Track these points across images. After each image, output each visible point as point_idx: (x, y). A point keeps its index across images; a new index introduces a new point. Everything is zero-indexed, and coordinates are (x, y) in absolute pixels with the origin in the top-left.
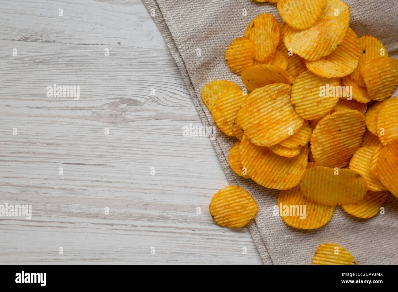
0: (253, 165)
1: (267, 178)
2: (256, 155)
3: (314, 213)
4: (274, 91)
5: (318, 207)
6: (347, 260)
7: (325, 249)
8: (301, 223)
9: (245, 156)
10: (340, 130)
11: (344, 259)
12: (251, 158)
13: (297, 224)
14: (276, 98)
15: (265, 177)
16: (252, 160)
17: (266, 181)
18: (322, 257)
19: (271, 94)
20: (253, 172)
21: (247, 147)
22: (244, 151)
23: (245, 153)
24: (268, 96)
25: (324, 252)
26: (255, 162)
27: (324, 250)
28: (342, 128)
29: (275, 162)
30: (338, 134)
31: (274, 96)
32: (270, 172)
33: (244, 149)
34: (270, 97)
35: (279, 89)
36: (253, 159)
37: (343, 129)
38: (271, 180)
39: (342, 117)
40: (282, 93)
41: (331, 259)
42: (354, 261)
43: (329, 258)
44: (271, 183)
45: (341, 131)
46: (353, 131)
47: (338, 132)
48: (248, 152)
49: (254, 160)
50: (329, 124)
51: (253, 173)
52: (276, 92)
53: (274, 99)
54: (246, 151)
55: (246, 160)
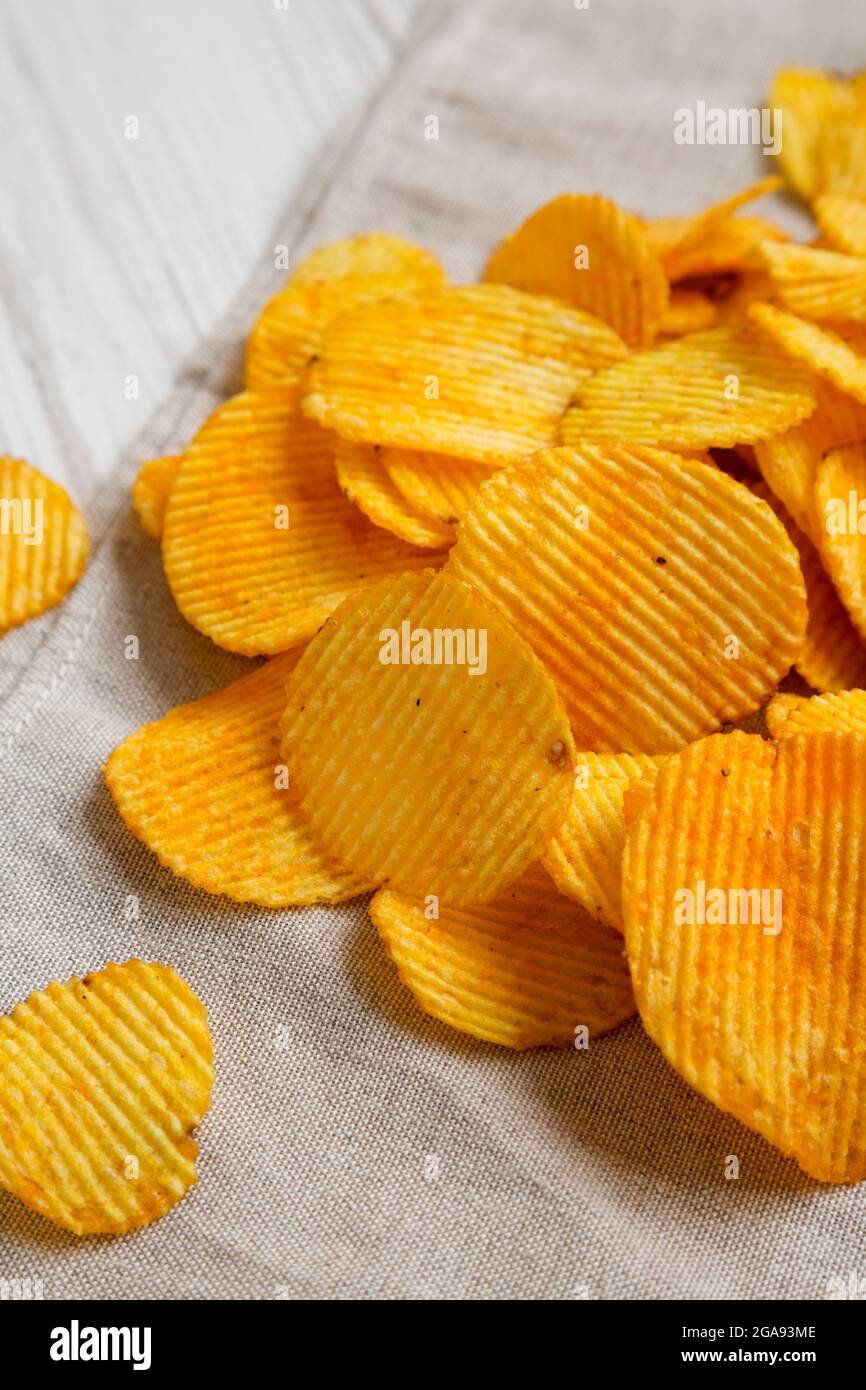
0: (224, 490)
1: (218, 572)
2: (269, 468)
3: (249, 831)
4: (556, 331)
5: (285, 830)
6: (174, 1092)
7: (137, 988)
8: (159, 814)
9: (231, 438)
10: (661, 561)
11: (167, 1081)
12: (241, 463)
13: (142, 805)
14: (542, 355)
15: (215, 558)
16: (234, 470)
17: (205, 576)
18: (89, 1009)
19: (536, 332)
20: (194, 510)
21: (264, 421)
22: (242, 422)
23: (238, 430)
24: (521, 328)
25: (120, 997)
26: (237, 487)
27: (127, 991)
28: (676, 560)
29: (308, 543)
30: (640, 567)
31: (541, 346)
32: (254, 559)
33: (247, 414)
34: (527, 337)
35: (582, 337)
36: (245, 471)
37: (675, 572)
38: (226, 586)
39: (716, 510)
40: (577, 356)
41: (120, 1042)
42: (196, 1119)
43: (112, 1034)
44: (212, 596)
45: (660, 571)
46: (708, 636)
47: (648, 561)
48: (251, 437)
49: (242, 479)
50: (642, 485)
51: (189, 519)
52: (561, 338)
53: (528, 351)
54: (252, 428)
55: (217, 454)
